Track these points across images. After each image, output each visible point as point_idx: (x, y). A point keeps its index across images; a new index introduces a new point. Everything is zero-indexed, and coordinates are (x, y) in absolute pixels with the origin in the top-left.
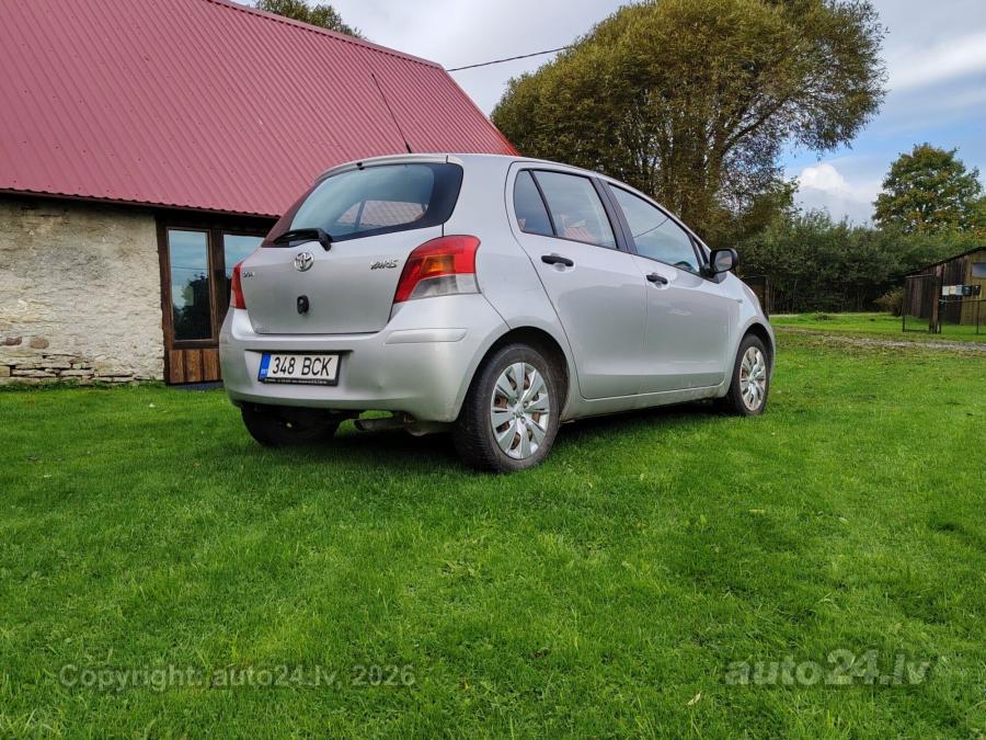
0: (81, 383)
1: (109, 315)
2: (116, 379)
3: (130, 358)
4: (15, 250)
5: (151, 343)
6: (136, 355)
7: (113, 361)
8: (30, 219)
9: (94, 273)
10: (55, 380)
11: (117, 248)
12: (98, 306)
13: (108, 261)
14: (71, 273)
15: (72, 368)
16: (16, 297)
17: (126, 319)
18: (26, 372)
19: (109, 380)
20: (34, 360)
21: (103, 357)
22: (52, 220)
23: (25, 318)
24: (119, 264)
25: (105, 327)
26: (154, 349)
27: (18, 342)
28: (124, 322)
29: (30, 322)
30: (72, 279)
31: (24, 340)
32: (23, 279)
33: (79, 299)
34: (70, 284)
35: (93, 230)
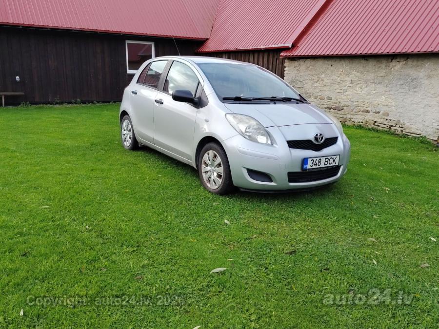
0: (397, 133)
1: (416, 105)
2: (412, 135)
3: (421, 126)
4: (385, 77)
5: (434, 121)
6: (424, 125)
7: (412, 126)
8: (394, 63)
9: (414, 86)
10: (388, 130)
11: (426, 74)
12: (412, 101)
13: (421, 80)
14: (404, 86)
15: (395, 126)
16: (382, 95)
17: (423, 108)
18: (379, 125)
19: (409, 134)
20: (382, 120)
21: (409, 124)
22: (401, 63)
23: (383, 104)
24: (427, 82)
25: (413, 110)
26: (434, 124)
27: (379, 112)
28: (422, 109)
29: (384, 105)
30: (404, 89)
31: (381, 112)
32: (385, 88)
33: (406, 97)
34: (402, 90)
35: (418, 66)
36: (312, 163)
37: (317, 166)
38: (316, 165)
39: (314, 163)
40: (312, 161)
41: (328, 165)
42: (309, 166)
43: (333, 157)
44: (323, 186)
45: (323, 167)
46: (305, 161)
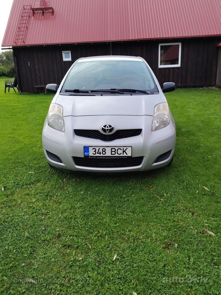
36: (95, 151)
37: (102, 155)
38: (100, 153)
39: (97, 151)
40: (94, 150)
41: (117, 155)
42: (91, 153)
43: (122, 148)
44: (123, 173)
45: (110, 157)
46: (86, 149)
